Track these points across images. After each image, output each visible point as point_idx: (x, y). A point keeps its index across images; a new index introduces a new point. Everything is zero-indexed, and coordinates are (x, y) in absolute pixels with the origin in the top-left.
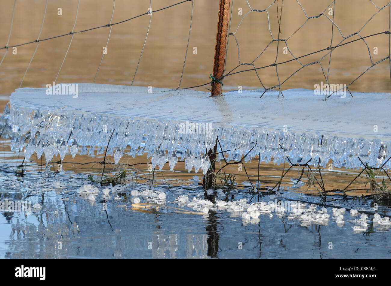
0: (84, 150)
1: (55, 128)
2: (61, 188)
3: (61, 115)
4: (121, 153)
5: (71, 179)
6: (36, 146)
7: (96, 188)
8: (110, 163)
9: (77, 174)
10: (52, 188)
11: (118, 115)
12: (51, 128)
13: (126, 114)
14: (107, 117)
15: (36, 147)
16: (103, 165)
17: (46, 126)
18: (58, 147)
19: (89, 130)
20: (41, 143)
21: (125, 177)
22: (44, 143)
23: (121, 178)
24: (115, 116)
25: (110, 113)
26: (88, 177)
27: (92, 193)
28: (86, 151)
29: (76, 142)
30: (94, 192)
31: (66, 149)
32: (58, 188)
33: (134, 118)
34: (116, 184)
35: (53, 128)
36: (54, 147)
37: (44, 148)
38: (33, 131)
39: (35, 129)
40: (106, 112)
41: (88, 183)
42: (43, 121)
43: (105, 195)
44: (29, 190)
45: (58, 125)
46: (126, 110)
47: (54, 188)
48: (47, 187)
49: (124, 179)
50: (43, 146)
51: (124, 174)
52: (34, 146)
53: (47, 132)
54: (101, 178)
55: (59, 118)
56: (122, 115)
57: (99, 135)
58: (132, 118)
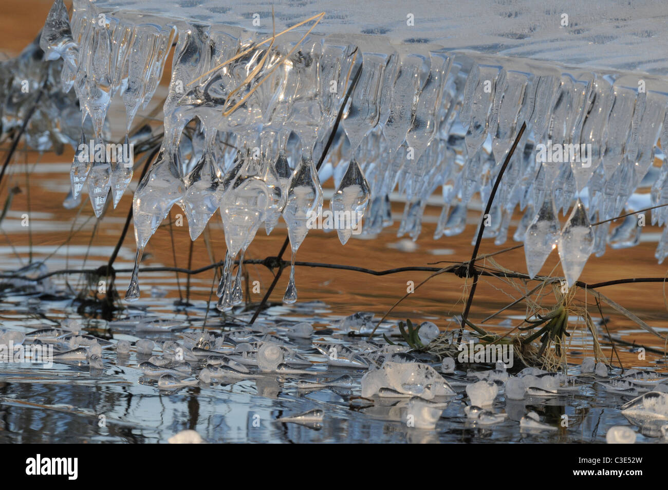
0: (380, 213)
1: (270, 108)
2: (284, 370)
3: (300, 53)
4: (554, 227)
5: (321, 337)
6: (187, 182)
7: (436, 377)
8: (500, 274)
9: (351, 318)
10: (247, 370)
11: (547, 60)
12: (252, 106)
13: (587, 60)
14: (500, 68)
15: (183, 190)
16: (468, 282)
17: (232, 98)
18: (278, 191)
19: (418, 124)
20: (206, 170)
21: (564, 335)
22: (219, 174)
23: (544, 340)
24: (537, 68)
25: (513, 51)
26: (398, 331)
27: (422, 399)
28: (385, 218)
29: (359, 173)
30: (428, 395)
31: (313, 200)
32: (268, 370)
33: (621, 75)
34: (525, 367)
35: (264, 106)
36: (263, 192)
37: (217, 195)
38: (174, 117)
39: (183, 108)
40: (494, 48)
41: (402, 355)
42: (219, 77)
43: (479, 409)
44: (145, 375)
45: (282, 97)
46: (583, 43)
47: (253, 369)
48: (223, 363)
49: (558, 347)
50: (214, 186)
51: (558, 326)
52: (178, 181)
53: (235, 123)
54: (456, 336)
55: (289, 66)
56: (569, 61)
57: (448, 154)
58: (611, 77)
